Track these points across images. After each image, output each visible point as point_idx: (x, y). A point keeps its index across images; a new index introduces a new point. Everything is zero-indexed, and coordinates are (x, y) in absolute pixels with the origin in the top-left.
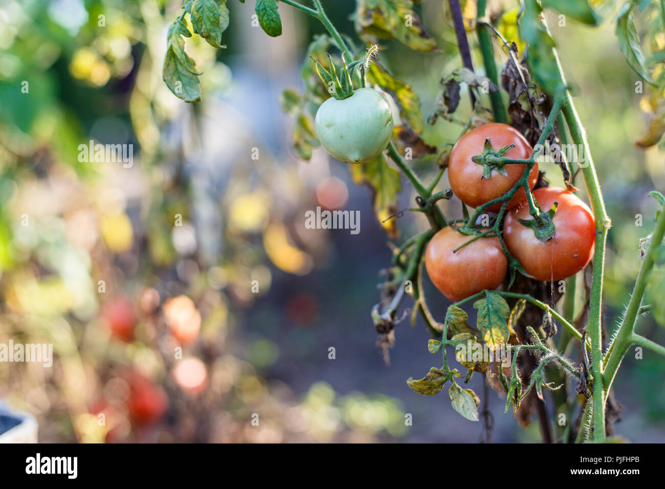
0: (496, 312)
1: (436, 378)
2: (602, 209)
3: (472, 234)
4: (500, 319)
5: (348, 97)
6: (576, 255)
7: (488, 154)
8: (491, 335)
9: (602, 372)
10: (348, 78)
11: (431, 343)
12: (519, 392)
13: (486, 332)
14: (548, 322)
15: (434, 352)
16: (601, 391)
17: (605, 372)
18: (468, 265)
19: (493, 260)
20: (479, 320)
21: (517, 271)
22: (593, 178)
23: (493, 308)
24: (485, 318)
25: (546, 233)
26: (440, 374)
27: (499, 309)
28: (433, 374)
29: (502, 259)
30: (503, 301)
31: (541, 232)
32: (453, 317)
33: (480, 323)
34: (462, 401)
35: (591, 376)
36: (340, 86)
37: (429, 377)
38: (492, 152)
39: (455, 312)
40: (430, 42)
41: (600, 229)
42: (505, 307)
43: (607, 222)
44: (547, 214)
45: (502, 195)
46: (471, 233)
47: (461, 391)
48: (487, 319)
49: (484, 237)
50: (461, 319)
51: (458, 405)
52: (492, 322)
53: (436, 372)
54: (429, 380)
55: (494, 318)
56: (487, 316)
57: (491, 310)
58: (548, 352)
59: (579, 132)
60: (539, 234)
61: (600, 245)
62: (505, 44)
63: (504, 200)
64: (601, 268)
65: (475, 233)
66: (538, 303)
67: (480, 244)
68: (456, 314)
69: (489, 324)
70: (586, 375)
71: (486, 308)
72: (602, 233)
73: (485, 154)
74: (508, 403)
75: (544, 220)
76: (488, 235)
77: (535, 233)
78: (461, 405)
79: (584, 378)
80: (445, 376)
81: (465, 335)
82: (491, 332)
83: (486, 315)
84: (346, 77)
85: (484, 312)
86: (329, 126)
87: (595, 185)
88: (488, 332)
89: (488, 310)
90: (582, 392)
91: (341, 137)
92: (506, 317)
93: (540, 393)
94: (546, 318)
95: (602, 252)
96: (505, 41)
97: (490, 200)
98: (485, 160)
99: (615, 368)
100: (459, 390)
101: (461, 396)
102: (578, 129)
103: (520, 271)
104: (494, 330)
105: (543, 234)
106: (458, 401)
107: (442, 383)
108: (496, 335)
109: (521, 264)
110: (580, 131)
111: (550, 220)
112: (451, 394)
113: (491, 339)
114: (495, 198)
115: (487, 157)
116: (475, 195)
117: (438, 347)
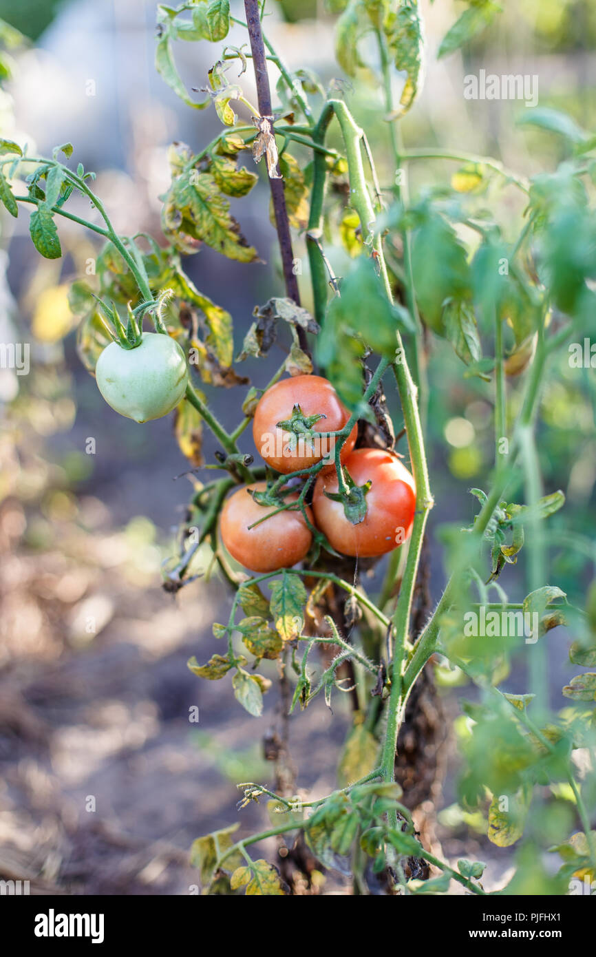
0: (292, 597)
1: (219, 666)
2: (424, 486)
3: (273, 505)
4: (296, 605)
5: (134, 347)
6: (388, 538)
7: (297, 420)
8: (284, 624)
9: (403, 673)
10: (135, 328)
11: (216, 627)
12: (308, 692)
13: (278, 619)
14: (351, 609)
15: (218, 637)
16: (398, 696)
17: (405, 675)
18: (264, 542)
19: (294, 538)
20: (273, 603)
21: (322, 548)
22: (419, 449)
23: (288, 592)
24: (278, 602)
25: (357, 511)
26: (224, 662)
27: (296, 594)
28: (215, 662)
29: (304, 536)
30: (301, 585)
31: (351, 509)
32: (242, 599)
33: (274, 608)
34: (247, 689)
35: (389, 679)
36: (125, 337)
37: (211, 664)
38: (301, 418)
39: (245, 595)
40: (252, 251)
41: (420, 509)
42: (302, 593)
43: (428, 502)
44: (360, 489)
45: (310, 467)
46: (273, 503)
47: (247, 678)
48: (280, 605)
49: (287, 509)
50: (252, 602)
51: (241, 694)
52: (286, 608)
53: (218, 660)
54: (211, 668)
55: (289, 605)
56: (282, 601)
57: (287, 594)
58: (345, 648)
59: (408, 393)
60: (349, 512)
61: (418, 526)
62: (333, 279)
63: (311, 473)
64: (417, 553)
65: (276, 503)
66: (343, 585)
67: (280, 518)
68: (246, 597)
69: (282, 611)
70: (384, 677)
71: (281, 592)
72: (422, 512)
73: (292, 420)
74: (294, 703)
75: (356, 497)
76: (291, 508)
77: (345, 510)
78: (245, 695)
79: (381, 681)
80: (229, 663)
81: (255, 619)
82: (284, 620)
83: (280, 599)
84: (132, 327)
85: (278, 596)
86: (110, 381)
87: (420, 457)
88: (281, 619)
89: (283, 594)
90: (378, 694)
91: (124, 396)
92: (302, 604)
93: (328, 699)
94: (350, 604)
95: (419, 535)
96: (333, 277)
97: (296, 470)
98: (292, 426)
99: (416, 673)
100: (244, 676)
101: (246, 684)
102: (408, 389)
103: (325, 547)
104: (287, 618)
105: (354, 512)
106: (242, 691)
107: (225, 671)
108: (288, 624)
109: (327, 540)
110: (410, 392)
111: (363, 496)
112: (235, 683)
113: (283, 628)
114: (302, 469)
115: (294, 424)
116: (279, 463)
117: (223, 632)
